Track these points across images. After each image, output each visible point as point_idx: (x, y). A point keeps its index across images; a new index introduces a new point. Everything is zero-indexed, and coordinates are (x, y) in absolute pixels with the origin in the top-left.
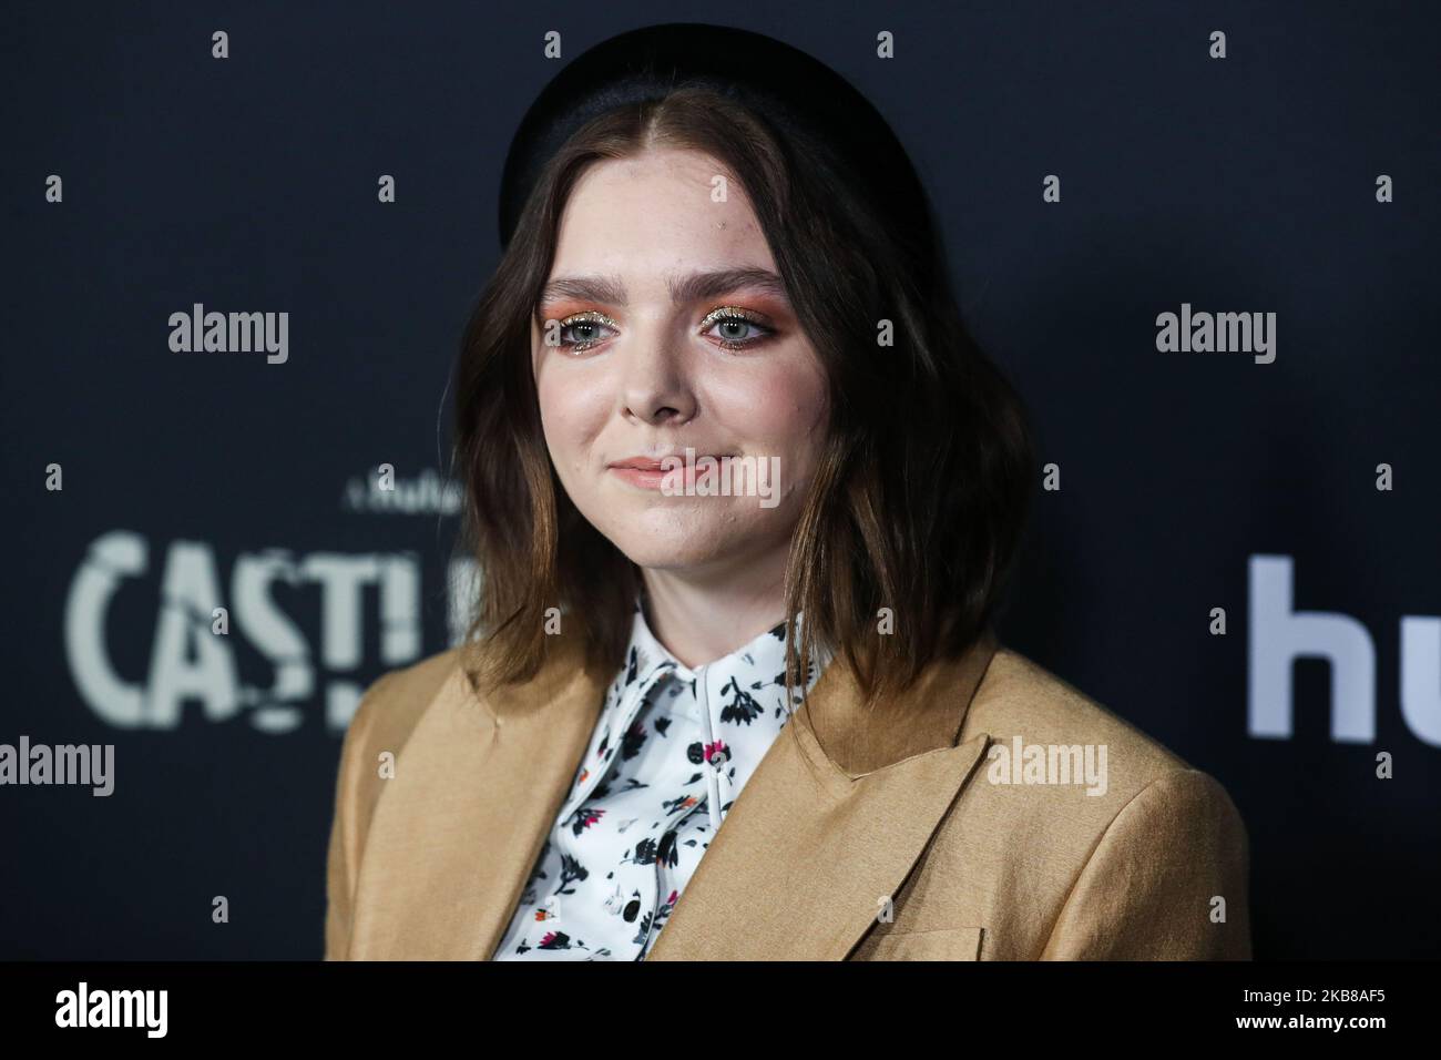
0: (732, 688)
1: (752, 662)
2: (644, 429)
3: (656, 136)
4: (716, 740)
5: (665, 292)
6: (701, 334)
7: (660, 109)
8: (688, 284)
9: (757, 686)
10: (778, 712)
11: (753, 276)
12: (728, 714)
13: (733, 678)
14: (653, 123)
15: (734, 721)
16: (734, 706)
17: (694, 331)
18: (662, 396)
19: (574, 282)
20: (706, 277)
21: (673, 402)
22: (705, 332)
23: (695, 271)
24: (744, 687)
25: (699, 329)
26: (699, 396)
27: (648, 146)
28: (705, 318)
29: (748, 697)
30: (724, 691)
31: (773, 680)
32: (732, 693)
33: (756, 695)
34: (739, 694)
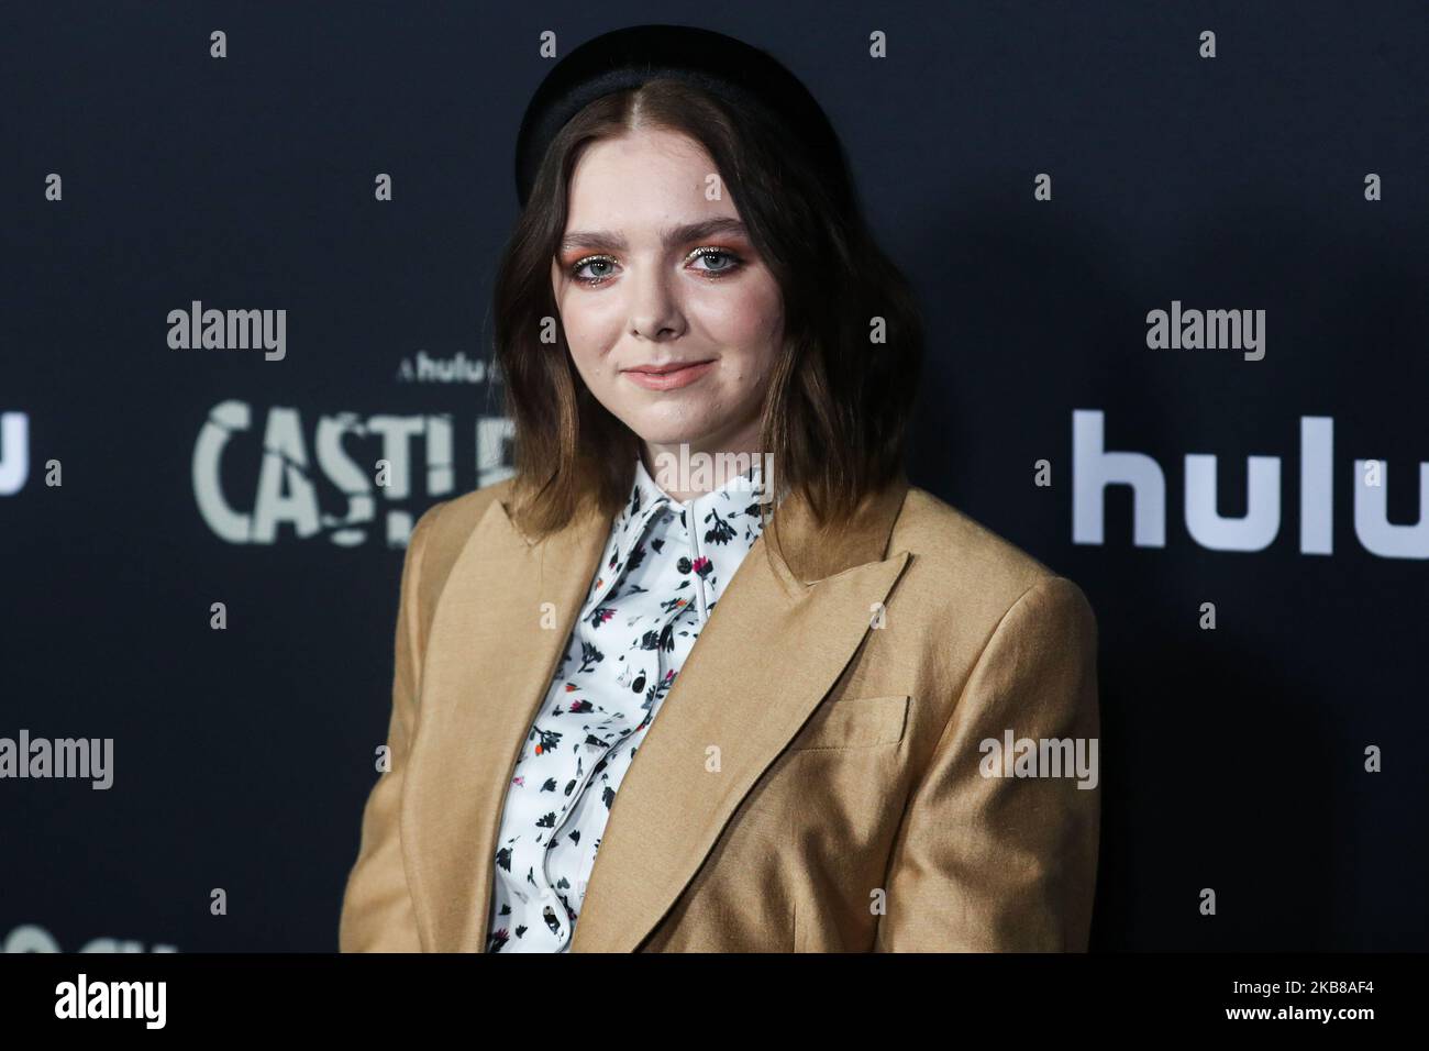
0: (713, 517)
1: (728, 498)
2: (648, 345)
3: (640, 119)
4: (702, 556)
5: (658, 240)
6: (685, 267)
7: (639, 97)
8: (674, 233)
9: (732, 516)
10: (748, 535)
11: (723, 224)
12: (711, 537)
13: (714, 510)
14: (636, 108)
15: (715, 542)
16: (714, 531)
17: (679, 268)
18: (662, 321)
19: (587, 236)
20: (688, 227)
21: (670, 324)
22: (688, 265)
23: (679, 224)
24: (723, 516)
25: (683, 264)
26: (688, 317)
27: (634, 128)
28: (688, 256)
29: (725, 524)
30: (707, 520)
31: (744, 510)
32: (713, 521)
33: (731, 522)
34: (719, 522)
